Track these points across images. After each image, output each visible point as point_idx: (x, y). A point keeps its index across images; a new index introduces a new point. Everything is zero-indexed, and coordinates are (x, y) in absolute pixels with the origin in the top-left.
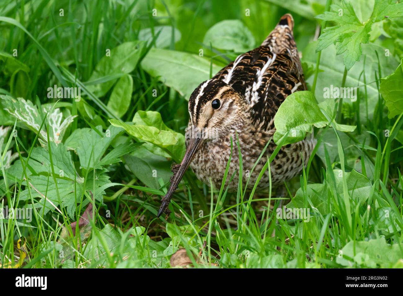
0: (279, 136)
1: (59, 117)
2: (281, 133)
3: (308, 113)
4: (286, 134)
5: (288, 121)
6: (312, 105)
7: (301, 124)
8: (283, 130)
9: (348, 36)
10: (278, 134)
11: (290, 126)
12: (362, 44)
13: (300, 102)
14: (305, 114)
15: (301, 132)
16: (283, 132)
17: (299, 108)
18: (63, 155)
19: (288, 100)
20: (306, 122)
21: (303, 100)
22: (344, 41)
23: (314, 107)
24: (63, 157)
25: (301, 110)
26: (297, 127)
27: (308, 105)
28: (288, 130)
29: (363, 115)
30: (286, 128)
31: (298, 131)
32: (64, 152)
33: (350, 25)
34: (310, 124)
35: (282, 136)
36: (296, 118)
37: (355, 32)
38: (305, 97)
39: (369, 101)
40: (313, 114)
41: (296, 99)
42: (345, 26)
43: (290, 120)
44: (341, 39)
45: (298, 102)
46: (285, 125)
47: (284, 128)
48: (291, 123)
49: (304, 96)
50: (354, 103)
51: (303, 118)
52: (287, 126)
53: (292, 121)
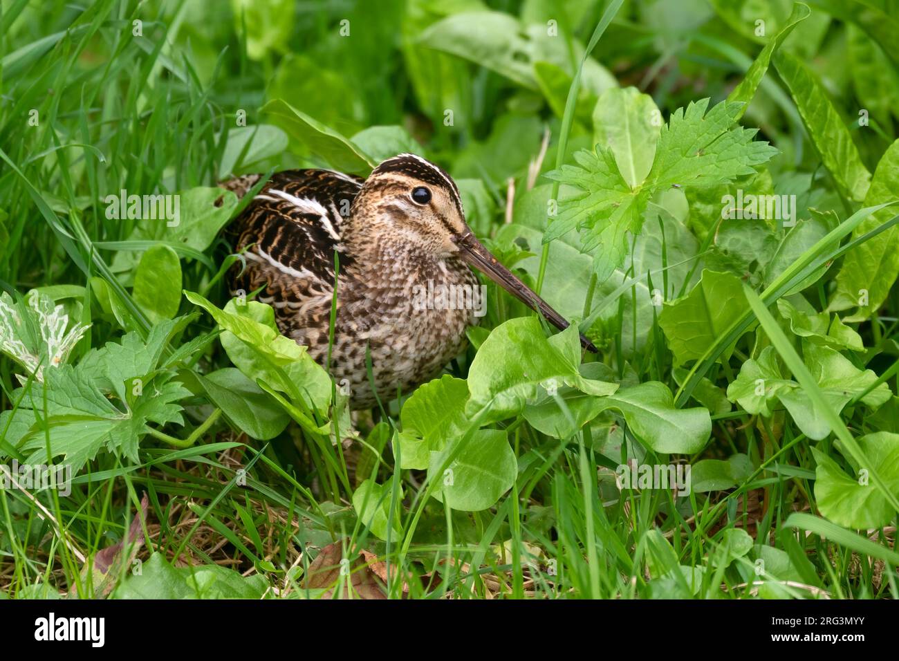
0: (475, 407)
1: (62, 322)
2: (480, 402)
3: (530, 361)
4: (488, 404)
5: (494, 379)
6: (539, 344)
7: (516, 383)
8: (483, 397)
9: (603, 215)
10: (474, 403)
11: (498, 388)
12: (628, 233)
13: (516, 340)
14: (524, 364)
15: (517, 400)
16: (484, 400)
17: (514, 353)
18: (78, 385)
19: (495, 336)
20: (526, 380)
21: (522, 336)
22: (596, 227)
23: (542, 348)
24: (79, 388)
25: (518, 356)
26: (509, 390)
27: (530, 344)
28: (493, 397)
29: (627, 338)
30: (489, 393)
31: (512, 398)
32: (79, 379)
33: (609, 192)
34: (533, 383)
35: (481, 407)
36: (508, 371)
37: (617, 206)
38: (526, 330)
39: (638, 310)
40: (539, 362)
41: (509, 334)
42: (599, 192)
43: (496, 377)
44: (590, 222)
45: (513, 340)
46: (487, 386)
47: (485, 393)
48: (499, 383)
49: (523, 327)
50: (610, 320)
51: (522, 372)
52: (491, 389)
53: (502, 378)
